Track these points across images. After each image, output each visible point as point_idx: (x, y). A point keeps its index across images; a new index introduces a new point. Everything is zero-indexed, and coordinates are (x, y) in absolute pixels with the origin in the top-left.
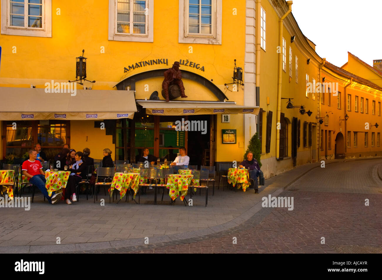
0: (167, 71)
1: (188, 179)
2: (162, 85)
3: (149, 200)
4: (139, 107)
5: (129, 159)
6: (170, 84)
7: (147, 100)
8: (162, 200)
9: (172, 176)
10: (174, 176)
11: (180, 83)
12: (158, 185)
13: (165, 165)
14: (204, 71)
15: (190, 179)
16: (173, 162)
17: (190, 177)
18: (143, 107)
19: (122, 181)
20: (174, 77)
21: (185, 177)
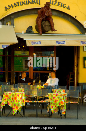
0: (40, 10)
1: (63, 97)
2: (36, 21)
3: (30, 113)
4: (19, 39)
5: (9, 80)
6: (43, 20)
7: (24, 33)
8: (41, 114)
9: (50, 94)
10: (51, 94)
11: (51, 19)
12: (39, 102)
13: (39, 85)
14: (69, 9)
15: (65, 96)
16: (46, 83)
17: (65, 95)
18: (24, 40)
19: (11, 98)
20: (46, 14)
21: (61, 95)
